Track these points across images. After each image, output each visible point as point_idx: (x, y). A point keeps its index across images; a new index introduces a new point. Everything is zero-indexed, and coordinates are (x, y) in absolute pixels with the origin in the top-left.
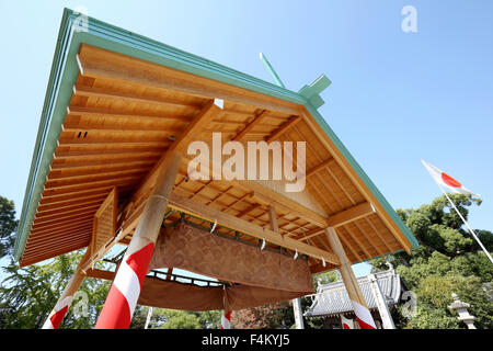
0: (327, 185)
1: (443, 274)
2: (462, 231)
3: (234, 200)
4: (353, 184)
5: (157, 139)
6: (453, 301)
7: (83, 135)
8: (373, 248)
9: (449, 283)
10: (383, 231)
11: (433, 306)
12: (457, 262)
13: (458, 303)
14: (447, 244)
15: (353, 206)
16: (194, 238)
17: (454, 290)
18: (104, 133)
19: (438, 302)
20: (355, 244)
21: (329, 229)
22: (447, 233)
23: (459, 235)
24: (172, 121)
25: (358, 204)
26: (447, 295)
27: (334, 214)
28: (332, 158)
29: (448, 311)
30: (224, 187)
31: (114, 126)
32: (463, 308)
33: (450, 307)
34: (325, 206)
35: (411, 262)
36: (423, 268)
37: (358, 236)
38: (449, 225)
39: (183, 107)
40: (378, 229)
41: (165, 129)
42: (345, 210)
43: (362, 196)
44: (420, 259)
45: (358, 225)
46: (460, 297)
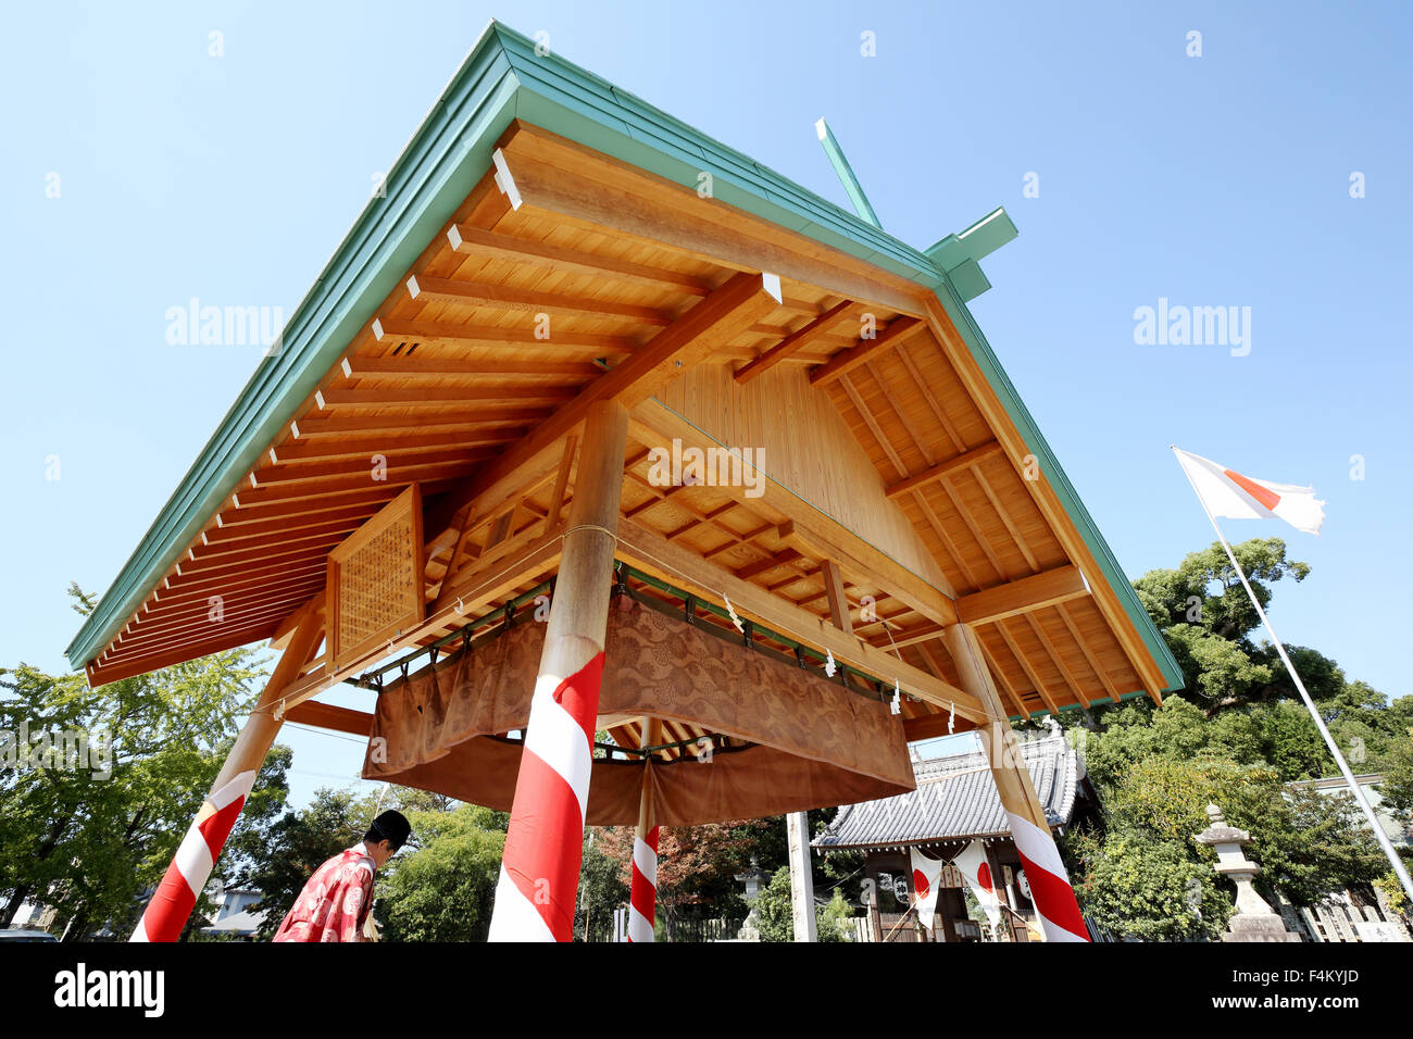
0: (966, 512)
1: (1187, 752)
2: (1247, 647)
3: (727, 537)
4: (1040, 515)
5: (566, 365)
6: (1208, 824)
7: (407, 349)
8: (1066, 685)
9: (1201, 779)
10: (1100, 641)
11: (1156, 835)
12: (1225, 724)
13: (1219, 829)
14: (1205, 679)
15: (1032, 573)
16: (659, 635)
17: (1213, 797)
18: (451, 346)
19: (1169, 825)
20: (1017, 671)
21: (958, 628)
22: (1212, 650)
23: (1239, 657)
24: (619, 322)
25: (1043, 568)
26: (1193, 808)
27: (974, 590)
28: (992, 441)
29: (1191, 848)
30: (709, 504)
31: (485, 331)
32: (1230, 843)
33: (1200, 839)
34: (951, 567)
35: (1104, 720)
36: (1135, 736)
37: (1027, 652)
38: (1217, 628)
39: (666, 286)
40: (1086, 637)
41: (599, 339)
42: (1007, 581)
43: (1060, 548)
44: (1130, 711)
45: (1036, 625)
46: (1227, 814)
